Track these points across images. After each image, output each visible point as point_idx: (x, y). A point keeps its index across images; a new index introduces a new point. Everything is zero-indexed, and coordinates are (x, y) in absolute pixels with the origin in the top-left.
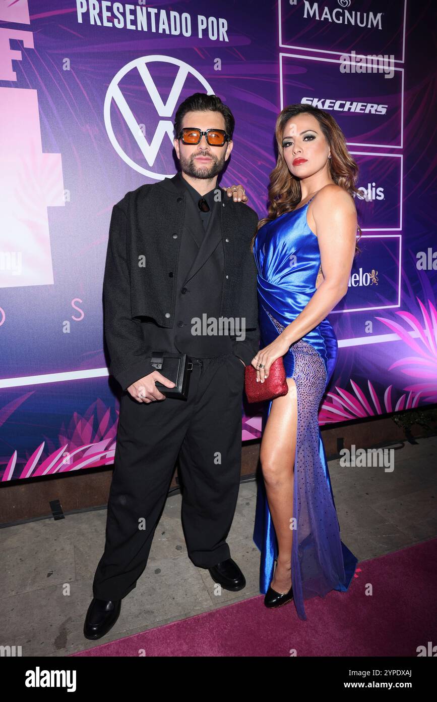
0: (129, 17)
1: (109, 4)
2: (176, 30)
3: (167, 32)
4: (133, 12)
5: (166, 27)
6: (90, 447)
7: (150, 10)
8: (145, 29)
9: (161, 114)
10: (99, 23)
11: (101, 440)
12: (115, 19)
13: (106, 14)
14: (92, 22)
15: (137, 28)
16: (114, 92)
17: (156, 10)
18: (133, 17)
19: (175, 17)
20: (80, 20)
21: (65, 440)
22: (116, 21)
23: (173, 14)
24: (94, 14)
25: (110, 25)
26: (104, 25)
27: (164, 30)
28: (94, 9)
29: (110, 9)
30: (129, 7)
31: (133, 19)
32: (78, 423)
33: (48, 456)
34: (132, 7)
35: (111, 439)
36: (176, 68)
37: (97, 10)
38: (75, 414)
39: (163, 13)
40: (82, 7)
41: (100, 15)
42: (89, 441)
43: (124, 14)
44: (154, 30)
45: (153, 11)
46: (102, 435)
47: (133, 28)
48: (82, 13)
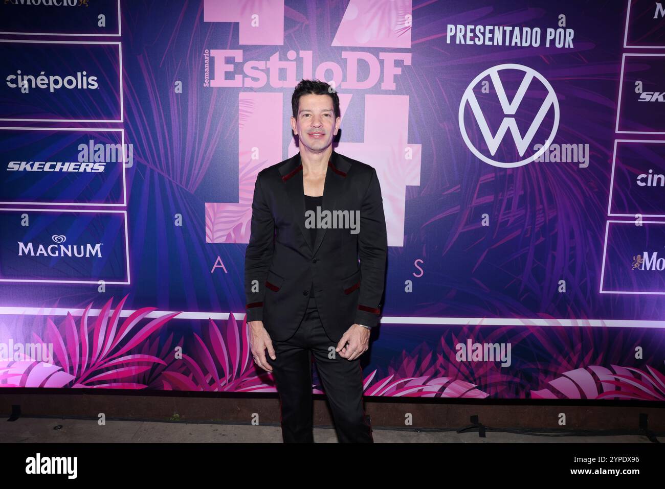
0: (488, 35)
1: (473, 27)
2: (526, 42)
3: (519, 45)
4: (492, 32)
5: (518, 41)
6: (411, 380)
7: (506, 28)
8: (500, 44)
9: (506, 113)
10: (463, 42)
11: (421, 376)
12: (476, 38)
13: (469, 35)
14: (458, 42)
15: (493, 43)
16: (469, 95)
17: (511, 28)
18: (491, 35)
19: (527, 31)
20: (448, 41)
21: (393, 371)
22: (477, 39)
23: (525, 29)
24: (460, 35)
25: (472, 43)
26: (467, 43)
27: (516, 43)
28: (461, 32)
29: (473, 31)
30: (488, 28)
31: (491, 36)
32: (405, 358)
33: (378, 381)
34: (491, 28)
35: (429, 376)
36: (523, 73)
37: (463, 32)
38: (404, 351)
39: (517, 29)
40: (451, 31)
41: (465, 37)
42: (412, 375)
43: (484, 34)
44: (507, 44)
45: (508, 29)
46: (423, 372)
47: (491, 43)
48: (451, 36)
